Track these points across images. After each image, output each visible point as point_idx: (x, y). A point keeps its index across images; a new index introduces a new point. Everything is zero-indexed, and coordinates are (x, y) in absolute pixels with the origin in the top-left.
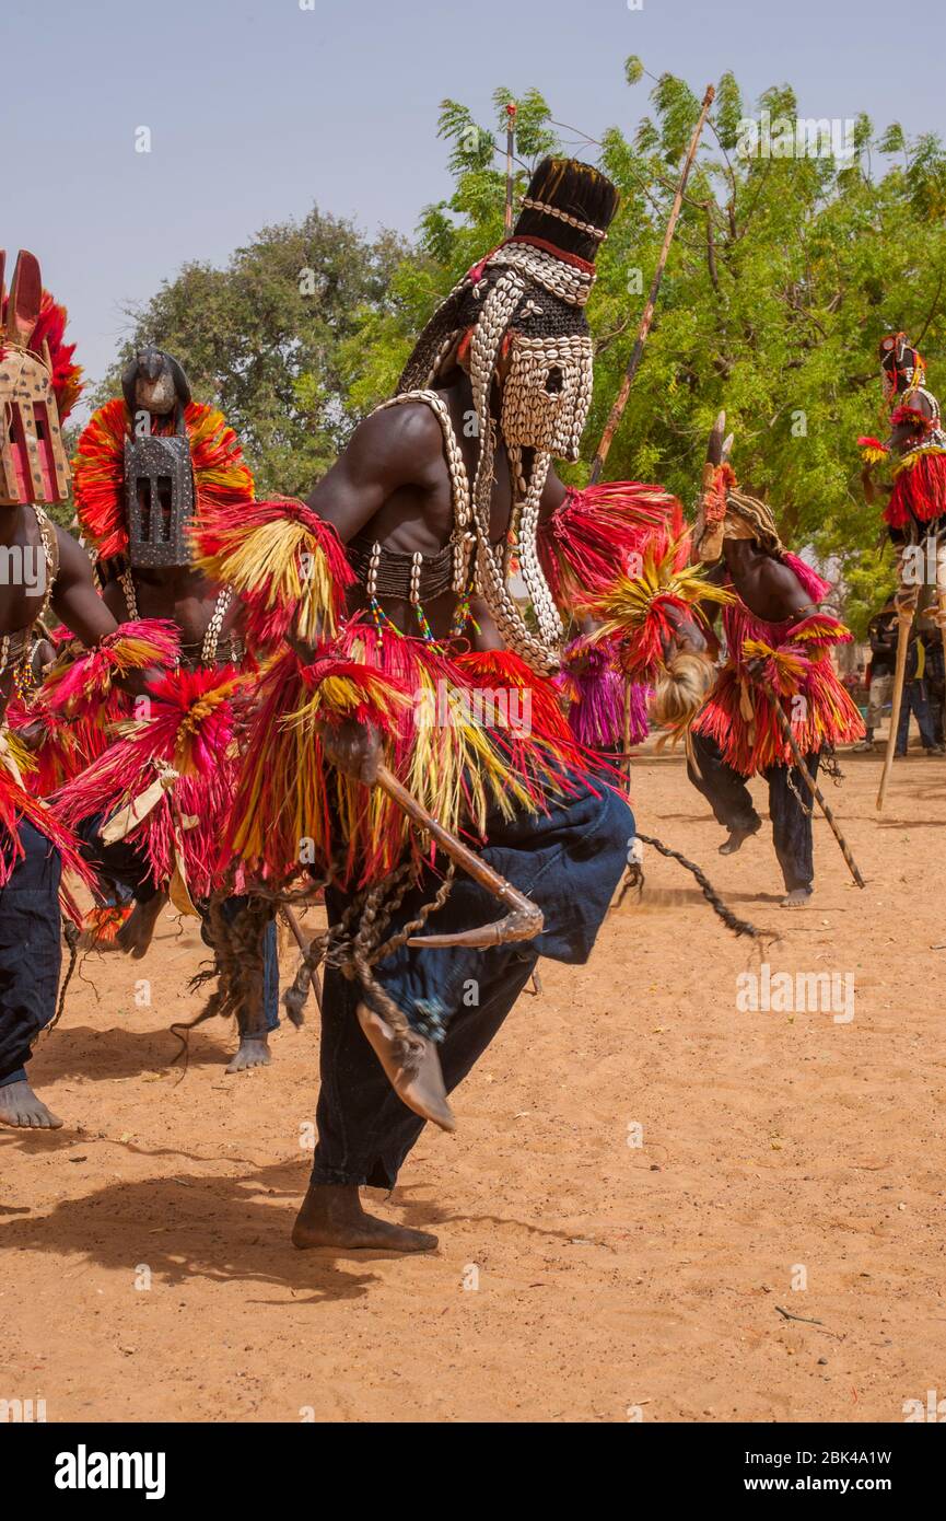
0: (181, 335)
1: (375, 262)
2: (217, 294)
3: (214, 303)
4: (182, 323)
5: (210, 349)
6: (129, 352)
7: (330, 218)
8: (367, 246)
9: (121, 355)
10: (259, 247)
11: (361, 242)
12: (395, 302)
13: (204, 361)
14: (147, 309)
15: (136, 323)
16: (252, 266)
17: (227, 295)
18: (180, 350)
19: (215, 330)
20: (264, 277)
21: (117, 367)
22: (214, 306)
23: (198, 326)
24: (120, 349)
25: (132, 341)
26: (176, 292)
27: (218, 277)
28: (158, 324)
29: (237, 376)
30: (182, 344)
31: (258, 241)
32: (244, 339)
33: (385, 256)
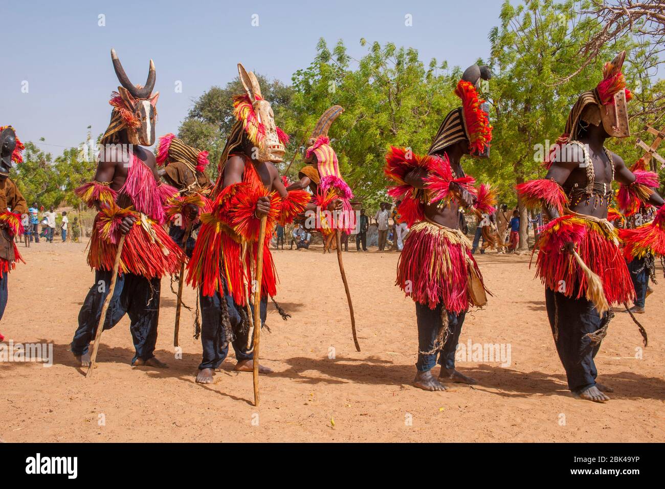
0: (209, 109)
1: (272, 89)
2: (221, 97)
3: (220, 99)
4: (210, 105)
5: (218, 114)
6: (192, 113)
7: (259, 75)
8: (270, 84)
9: (189, 114)
10: (235, 82)
11: (268, 83)
12: (277, 102)
13: (216, 117)
14: (198, 100)
15: (195, 104)
16: (233, 88)
17: (225, 97)
18: (209, 113)
19: (220, 108)
20: (237, 92)
21: (187, 118)
22: (221, 100)
23: (215, 106)
24: (189, 112)
25: (193, 110)
26: (209, 95)
27: (222, 91)
28: (201, 105)
29: (226, 123)
30: (209, 111)
31: (235, 80)
32: (229, 111)
33: (275, 88)
